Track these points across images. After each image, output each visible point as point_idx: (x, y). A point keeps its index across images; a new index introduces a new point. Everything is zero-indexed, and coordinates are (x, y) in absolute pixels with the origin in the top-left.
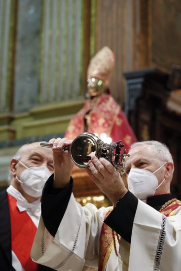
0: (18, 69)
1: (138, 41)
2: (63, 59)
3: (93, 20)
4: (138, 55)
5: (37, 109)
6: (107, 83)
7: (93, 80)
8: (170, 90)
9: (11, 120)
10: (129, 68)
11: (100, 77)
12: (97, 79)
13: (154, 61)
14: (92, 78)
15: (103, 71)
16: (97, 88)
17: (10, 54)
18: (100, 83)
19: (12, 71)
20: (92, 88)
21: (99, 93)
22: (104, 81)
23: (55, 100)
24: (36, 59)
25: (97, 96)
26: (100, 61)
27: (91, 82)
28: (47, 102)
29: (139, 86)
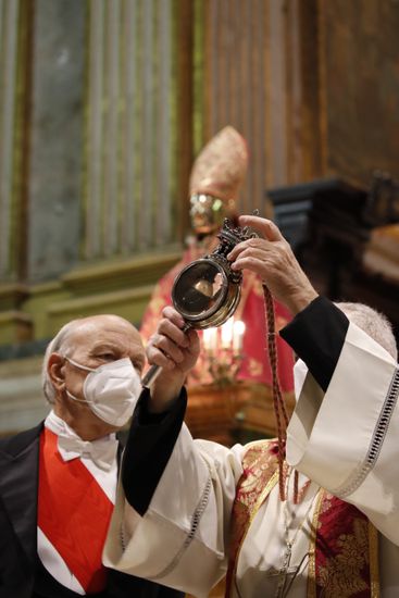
0: (35, 186)
1: (297, 122)
2: (134, 162)
3: (198, 75)
4: (298, 152)
5: (78, 272)
6: (232, 204)
7: (203, 199)
8: (370, 227)
9: (21, 298)
10: (278, 179)
11: (217, 193)
12: (212, 196)
13: (333, 164)
14: (199, 194)
15: (224, 179)
16: (210, 216)
17: (18, 154)
18: (217, 205)
19: (22, 192)
20: (199, 216)
21: (215, 227)
22: (225, 201)
23: (118, 252)
24: (75, 165)
25: (211, 234)
26: (217, 157)
27: (199, 203)
28: (101, 256)
29: (302, 219)
